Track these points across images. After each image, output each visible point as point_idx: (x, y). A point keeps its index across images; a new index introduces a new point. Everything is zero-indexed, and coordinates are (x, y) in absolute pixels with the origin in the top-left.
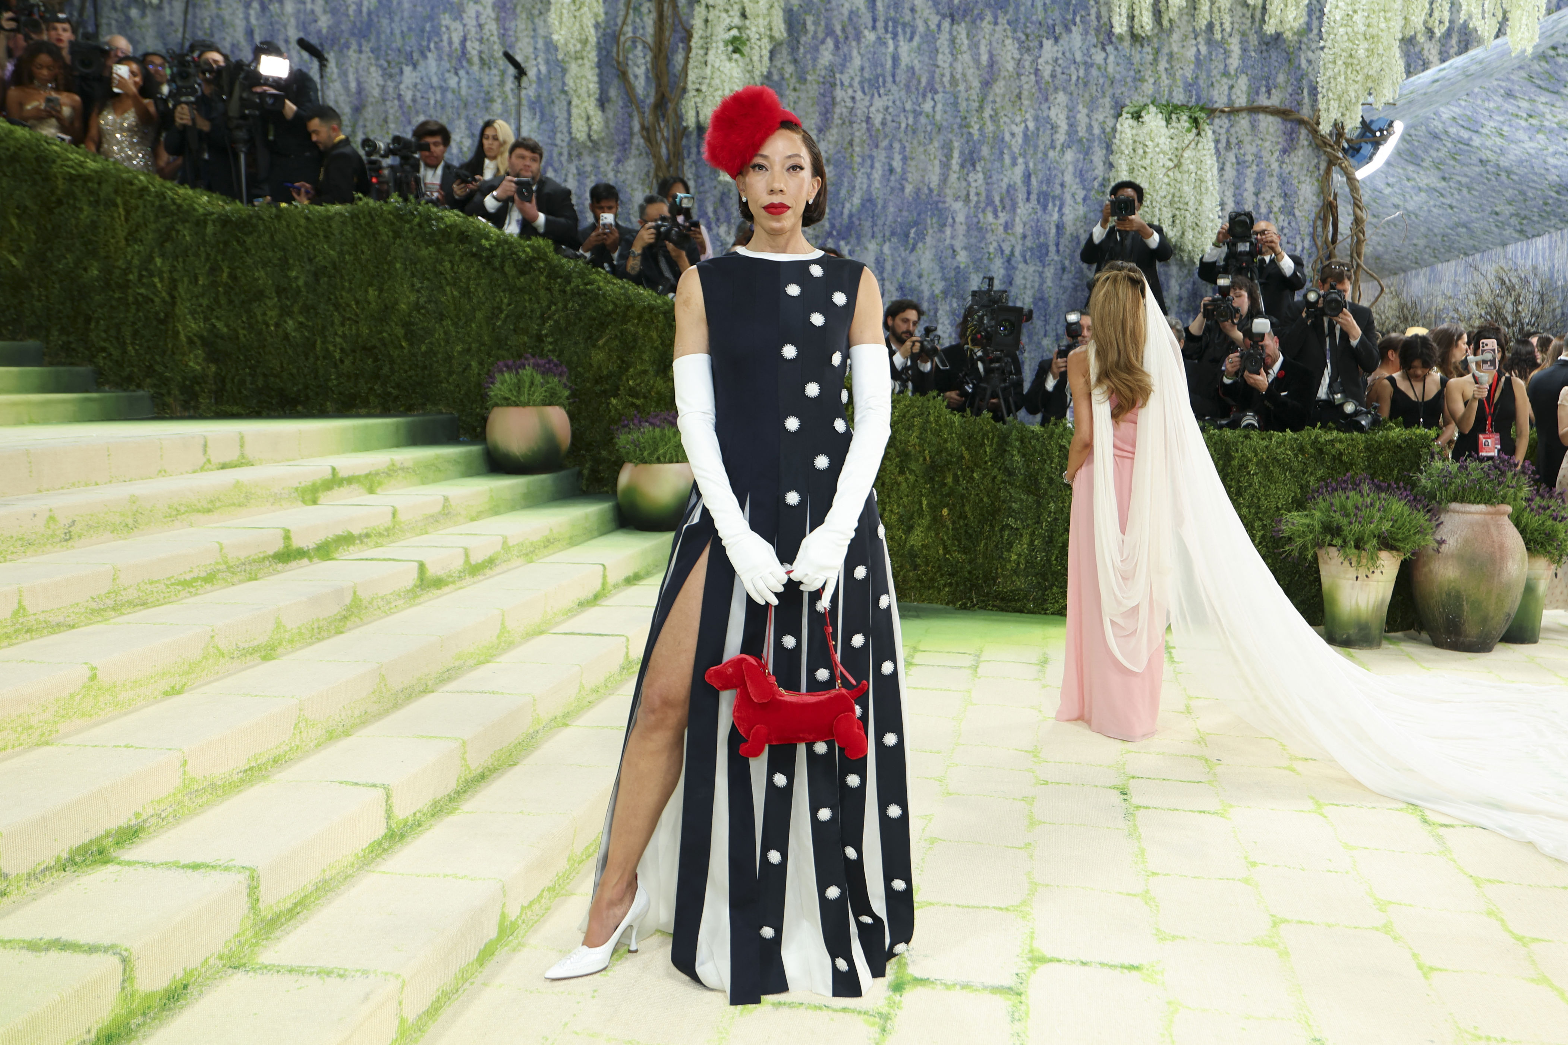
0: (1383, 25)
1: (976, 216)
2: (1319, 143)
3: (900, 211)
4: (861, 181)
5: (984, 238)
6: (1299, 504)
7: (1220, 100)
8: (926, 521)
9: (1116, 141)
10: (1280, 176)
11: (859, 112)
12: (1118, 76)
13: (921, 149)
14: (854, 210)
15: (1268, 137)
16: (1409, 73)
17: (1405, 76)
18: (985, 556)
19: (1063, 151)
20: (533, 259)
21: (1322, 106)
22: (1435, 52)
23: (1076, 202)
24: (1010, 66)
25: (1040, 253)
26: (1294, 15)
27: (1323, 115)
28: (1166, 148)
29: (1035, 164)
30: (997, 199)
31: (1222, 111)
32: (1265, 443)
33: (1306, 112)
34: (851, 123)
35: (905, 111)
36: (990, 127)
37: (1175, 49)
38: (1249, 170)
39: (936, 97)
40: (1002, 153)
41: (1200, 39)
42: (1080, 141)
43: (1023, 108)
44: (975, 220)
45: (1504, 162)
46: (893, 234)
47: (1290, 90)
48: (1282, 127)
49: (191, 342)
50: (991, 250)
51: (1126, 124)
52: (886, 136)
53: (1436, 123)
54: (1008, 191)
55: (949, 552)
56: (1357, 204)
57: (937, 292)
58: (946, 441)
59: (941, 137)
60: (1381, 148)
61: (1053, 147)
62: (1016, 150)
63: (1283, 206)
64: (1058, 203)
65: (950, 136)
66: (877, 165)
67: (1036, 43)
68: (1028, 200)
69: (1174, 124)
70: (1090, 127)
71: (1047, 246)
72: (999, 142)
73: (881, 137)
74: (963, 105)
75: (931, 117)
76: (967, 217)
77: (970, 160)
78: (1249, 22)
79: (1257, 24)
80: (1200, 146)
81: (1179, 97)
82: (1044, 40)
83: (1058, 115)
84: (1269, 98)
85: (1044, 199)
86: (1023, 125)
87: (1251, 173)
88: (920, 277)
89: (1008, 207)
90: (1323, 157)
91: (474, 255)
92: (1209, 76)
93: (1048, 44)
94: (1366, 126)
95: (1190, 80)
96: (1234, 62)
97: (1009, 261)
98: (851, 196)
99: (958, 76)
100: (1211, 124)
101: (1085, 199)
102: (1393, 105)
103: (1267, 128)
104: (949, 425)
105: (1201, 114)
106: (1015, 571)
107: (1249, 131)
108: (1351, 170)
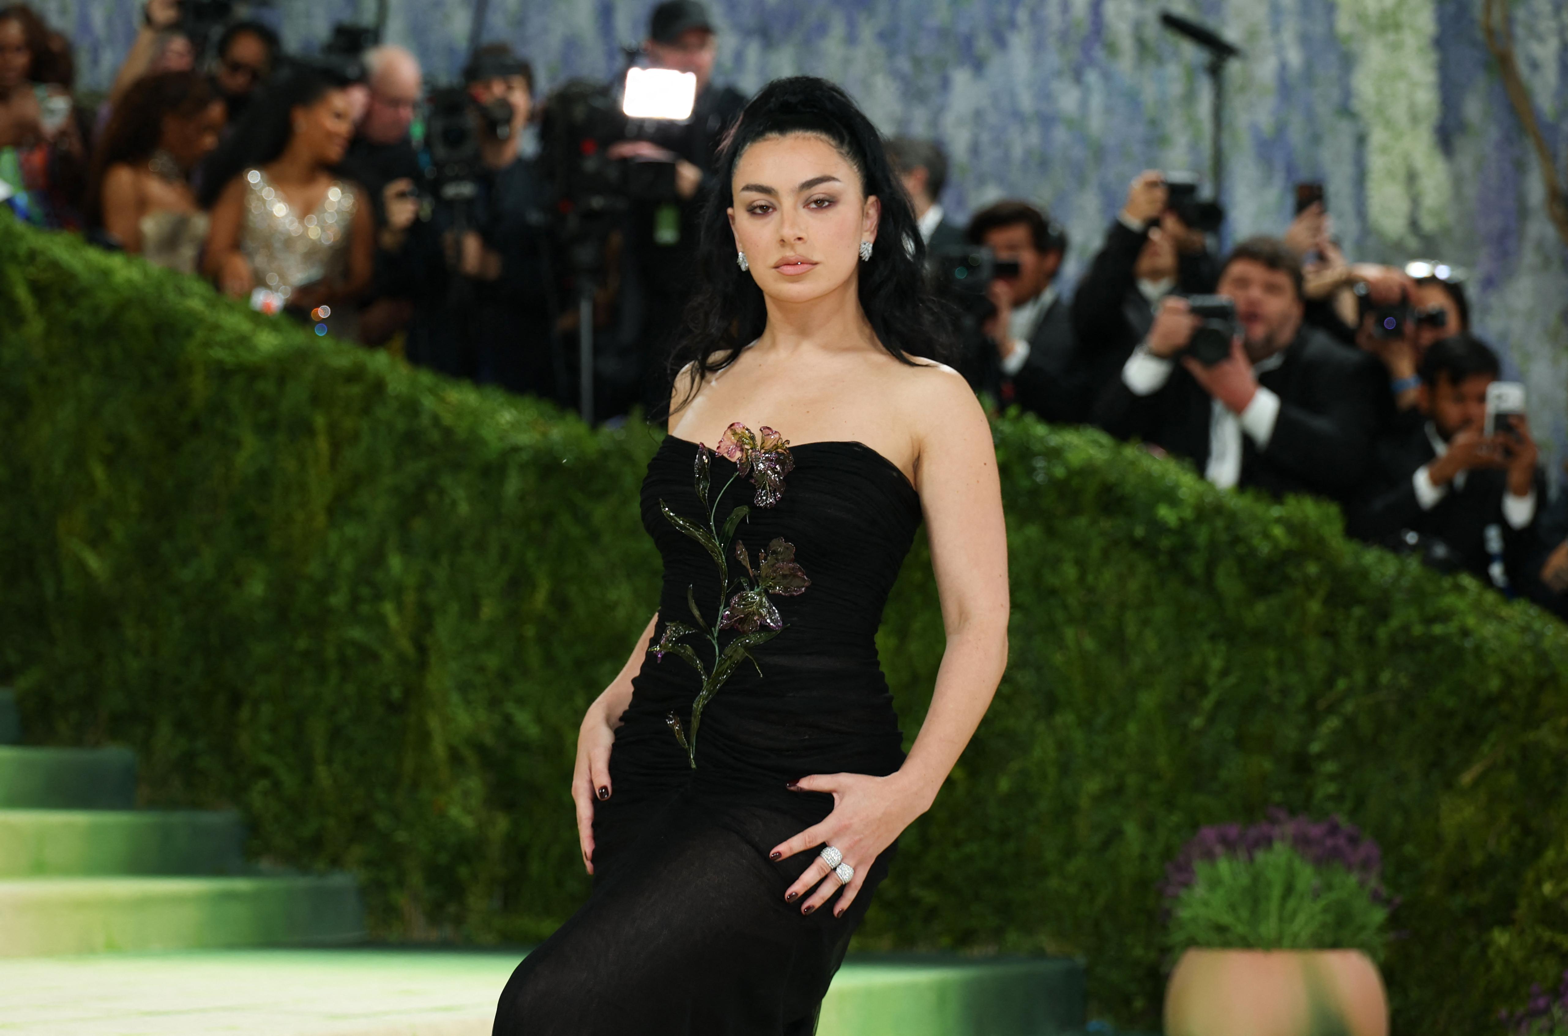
20: (1288, 556)
49: (456, 758)
91: (1136, 544)
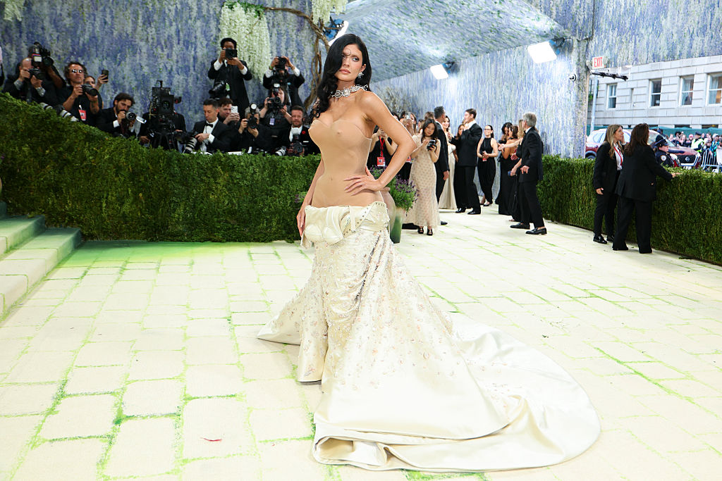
1: (152, 50)
2: (313, 28)
3: (112, 44)
4: (88, 27)
5: (157, 61)
7: (269, 5)
8: (131, 200)
9: (221, 18)
10: (297, 41)
13: (121, 13)
14: (85, 42)
15: (291, 23)
17: (347, 2)
18: (162, 216)
19: (195, 21)
21: (314, 11)
23: (203, 47)
25: (186, 70)
27: (314, 15)
28: (245, 24)
29: (182, 26)
30: (163, 42)
31: (270, 9)
32: (291, 161)
33: (307, 13)
36: (158, 5)
38: (283, 38)
40: (164, 19)
42: (204, 16)
44: (152, 51)
45: (389, 43)
46: (108, 55)
47: (300, 2)
48: (297, 19)
50: (161, 67)
51: (226, 10)
52: (102, 5)
53: (362, 24)
54: (168, 39)
55: (143, 215)
57: (133, 86)
58: (140, 160)
59: (132, 8)
60: (339, 32)
61: (191, 19)
62: (172, 18)
63: (298, 55)
64: (194, 46)
65: (137, 8)
66: (97, 19)
68: (179, 43)
69: (249, 13)
70: (208, 11)
71: (188, 67)
72: (162, 13)
73: (99, 4)
76: (148, 50)
77: (148, 21)
80: (261, 24)
81: (250, 1)
83: (192, 2)
84: (291, 5)
85: (187, 44)
86: (175, 6)
87: (284, 39)
88: (124, 78)
90: (315, 35)
94: (333, 22)
97: (170, 73)
98: (83, 35)
100: (265, 14)
101: (207, 45)
102: (343, 13)
103: (290, 19)
104: (141, 152)
105: (261, 10)
106: (177, 222)
107: (282, 19)
108: (326, 41)
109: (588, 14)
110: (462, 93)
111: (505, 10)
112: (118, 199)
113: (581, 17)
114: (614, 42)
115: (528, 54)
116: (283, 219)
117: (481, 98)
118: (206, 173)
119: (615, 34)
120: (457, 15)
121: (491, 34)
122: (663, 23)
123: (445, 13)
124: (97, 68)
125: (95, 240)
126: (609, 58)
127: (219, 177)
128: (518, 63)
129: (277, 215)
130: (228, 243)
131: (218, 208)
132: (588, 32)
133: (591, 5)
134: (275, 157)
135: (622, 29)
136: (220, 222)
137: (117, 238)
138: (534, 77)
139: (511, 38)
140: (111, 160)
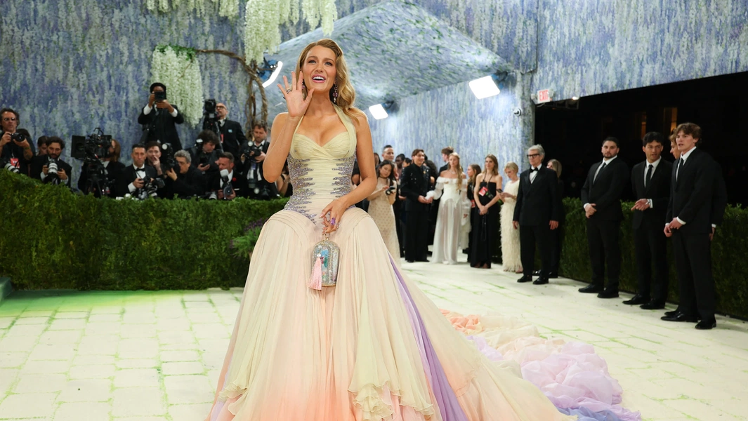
0: (270, 17)
1: (83, 96)
2: (246, 70)
3: (43, 91)
4: (19, 74)
5: (88, 107)
6: (241, 233)
7: (201, 47)
8: (61, 248)
9: (153, 62)
10: (230, 84)
11: (17, 38)
12: (152, 31)
13: (52, 60)
14: (17, 90)
15: (224, 65)
16: (283, 40)
17: (281, 41)
18: (93, 264)
19: (126, 66)
21: (246, 52)
22: (294, 31)
23: (134, 91)
24: (98, 21)
25: (118, 115)
26: (232, 9)
27: (247, 56)
28: (177, 67)
29: (113, 71)
30: (94, 88)
31: (202, 52)
32: (225, 206)
33: (240, 55)
34: (13, 44)
35: (42, 39)
36: (88, 51)
37: (180, 20)
39: (59, 33)
40: (96, 65)
41: (191, 16)
42: (135, 61)
43: (106, 43)
44: (83, 98)
46: (39, 103)
47: (233, 44)
48: (230, 61)
50: (92, 113)
51: (157, 54)
52: (32, 52)
54: (100, 84)
55: (74, 263)
56: (264, 98)
57: (65, 133)
58: (70, 207)
59: (63, 54)
60: (273, 74)
61: (122, 63)
62: (103, 64)
63: (231, 98)
64: (125, 91)
65: (68, 54)
66: (29, 67)
67: (111, 10)
68: (110, 89)
69: (180, 56)
70: (140, 55)
71: (120, 112)
72: (94, 60)
73: (30, 52)
74: (74, 39)
75: (56, 43)
76: (79, 96)
77: (79, 67)
78: (213, 10)
79: (216, 11)
80: (193, 67)
81: (182, 43)
82: (115, 9)
83: (123, 47)
84: (223, 47)
85: (119, 89)
86: (106, 51)
87: (217, 81)
88: (55, 125)
89: (100, 92)
90: (249, 76)
92: (196, 34)
93: (117, 11)
94: (267, 63)
95: (187, 36)
96: (207, 29)
97: (102, 119)
98: (15, 82)
99: (70, 24)
100: (198, 57)
101: (139, 90)
102: (277, 54)
103: (223, 61)
104: (72, 199)
105: (193, 52)
106: (109, 270)
107: (215, 62)
108: (260, 82)
109: (531, 46)
110: (402, 131)
111: (445, 46)
112: (48, 248)
113: (525, 49)
114: (560, 73)
115: (470, 90)
116: (218, 265)
117: (422, 138)
118: (138, 219)
119: (561, 66)
120: (395, 53)
121: (431, 71)
122: (611, 51)
123: (383, 51)
124: (29, 116)
125: (25, 290)
126: (555, 90)
127: (151, 223)
128: (459, 100)
129: (212, 261)
130: (161, 291)
131: (150, 255)
132: (532, 64)
133: (534, 36)
134: (209, 202)
135: (567, 60)
136: (152, 269)
137: (48, 288)
138: (476, 113)
139: (453, 75)
140: (40, 208)
